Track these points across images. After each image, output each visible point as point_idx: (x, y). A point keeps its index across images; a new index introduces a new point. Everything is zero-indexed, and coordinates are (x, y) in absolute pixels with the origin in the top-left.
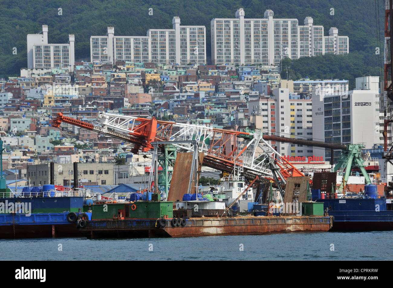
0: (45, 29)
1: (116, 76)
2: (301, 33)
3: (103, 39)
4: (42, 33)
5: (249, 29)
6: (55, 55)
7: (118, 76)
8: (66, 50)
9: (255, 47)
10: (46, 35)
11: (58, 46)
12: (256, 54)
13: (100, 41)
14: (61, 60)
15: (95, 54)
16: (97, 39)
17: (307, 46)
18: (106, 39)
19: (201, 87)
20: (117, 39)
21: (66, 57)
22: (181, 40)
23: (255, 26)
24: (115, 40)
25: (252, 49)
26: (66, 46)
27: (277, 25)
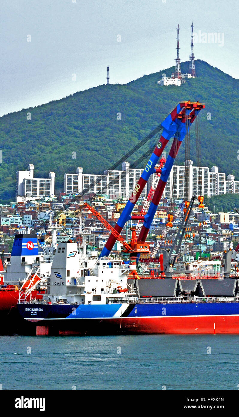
0: (32, 167)
1: (95, 205)
2: (210, 177)
3: (75, 176)
4: (29, 170)
5: (176, 173)
6: (40, 186)
7: (97, 204)
8: (48, 183)
9: (180, 186)
10: (32, 171)
11: (43, 180)
12: (180, 191)
13: (73, 178)
14: (45, 190)
15: (69, 187)
16: (71, 176)
17: (214, 187)
18: (77, 176)
19: (160, 215)
20: (85, 176)
21: (48, 188)
22: (130, 179)
23: (180, 171)
24: (84, 177)
25: (178, 187)
26: (49, 181)
27: (194, 171)
